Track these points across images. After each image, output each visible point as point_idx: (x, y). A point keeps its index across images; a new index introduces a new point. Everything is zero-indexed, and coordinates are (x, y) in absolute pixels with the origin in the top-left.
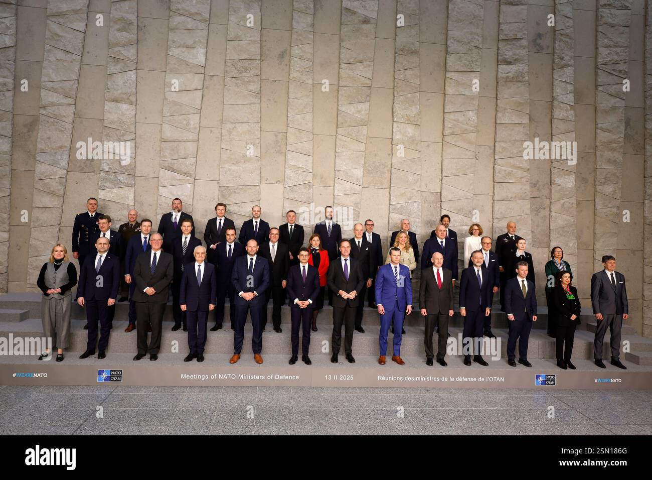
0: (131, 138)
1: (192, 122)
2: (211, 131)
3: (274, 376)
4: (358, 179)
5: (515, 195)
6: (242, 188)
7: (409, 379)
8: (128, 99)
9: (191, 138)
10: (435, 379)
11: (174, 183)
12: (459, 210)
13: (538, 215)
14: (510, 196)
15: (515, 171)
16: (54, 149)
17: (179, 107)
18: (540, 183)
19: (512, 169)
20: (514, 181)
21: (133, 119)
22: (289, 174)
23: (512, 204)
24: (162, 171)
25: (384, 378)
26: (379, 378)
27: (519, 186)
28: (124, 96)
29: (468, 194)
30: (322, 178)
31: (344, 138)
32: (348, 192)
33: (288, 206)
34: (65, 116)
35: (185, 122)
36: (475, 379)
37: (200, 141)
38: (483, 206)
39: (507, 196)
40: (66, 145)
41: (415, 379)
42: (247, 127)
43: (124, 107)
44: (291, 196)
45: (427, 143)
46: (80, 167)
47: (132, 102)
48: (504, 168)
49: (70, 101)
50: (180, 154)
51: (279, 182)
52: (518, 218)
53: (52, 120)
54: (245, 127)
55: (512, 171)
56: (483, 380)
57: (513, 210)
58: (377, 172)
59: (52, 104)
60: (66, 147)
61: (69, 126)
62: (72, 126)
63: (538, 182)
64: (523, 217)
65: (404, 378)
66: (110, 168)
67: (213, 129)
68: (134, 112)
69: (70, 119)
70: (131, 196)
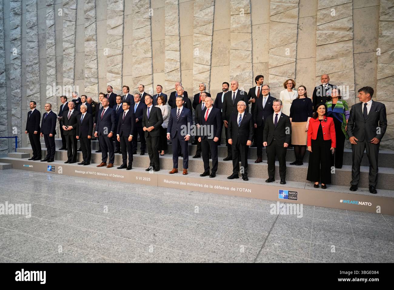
0: (95, 58)
1: (119, 44)
2: (129, 47)
3: (112, 175)
4: (207, 61)
5: (337, 53)
6: (143, 78)
7: (183, 183)
8: (92, 38)
9: (118, 53)
10: (200, 185)
11: (113, 79)
12: (284, 73)
13: (363, 68)
14: (331, 54)
15: (336, 32)
16: (69, 70)
17: (113, 37)
18: (366, 39)
19: (333, 31)
20: (335, 41)
21: (95, 48)
22: (166, 65)
23: (334, 62)
24: (108, 74)
25: (167, 182)
26: (165, 181)
27: (341, 45)
28: (90, 37)
29: (291, 59)
30: (186, 64)
31: (198, 35)
32: (201, 71)
33: (167, 85)
34: (71, 53)
35: (116, 45)
36: (228, 189)
37: (124, 54)
38: (306, 68)
39: (328, 56)
40: (72, 67)
41: (186, 184)
42: (144, 40)
43: (91, 43)
44: (168, 78)
45: (258, 26)
46: (78, 77)
47: (94, 39)
48: (325, 32)
49: (72, 45)
50: (115, 63)
51: (162, 71)
52: (340, 73)
53: (67, 56)
54: (143, 41)
55: (333, 33)
56: (234, 189)
57: (335, 67)
58: (221, 54)
59: (67, 49)
60: (72, 68)
61: (73, 58)
62: (74, 57)
63: (364, 38)
64: (345, 72)
65: (179, 183)
66: (88, 76)
67: (129, 46)
68: (95, 45)
69: (73, 55)
70: (96, 89)
